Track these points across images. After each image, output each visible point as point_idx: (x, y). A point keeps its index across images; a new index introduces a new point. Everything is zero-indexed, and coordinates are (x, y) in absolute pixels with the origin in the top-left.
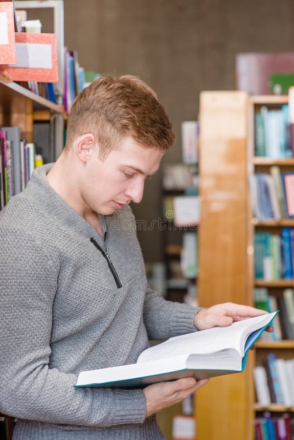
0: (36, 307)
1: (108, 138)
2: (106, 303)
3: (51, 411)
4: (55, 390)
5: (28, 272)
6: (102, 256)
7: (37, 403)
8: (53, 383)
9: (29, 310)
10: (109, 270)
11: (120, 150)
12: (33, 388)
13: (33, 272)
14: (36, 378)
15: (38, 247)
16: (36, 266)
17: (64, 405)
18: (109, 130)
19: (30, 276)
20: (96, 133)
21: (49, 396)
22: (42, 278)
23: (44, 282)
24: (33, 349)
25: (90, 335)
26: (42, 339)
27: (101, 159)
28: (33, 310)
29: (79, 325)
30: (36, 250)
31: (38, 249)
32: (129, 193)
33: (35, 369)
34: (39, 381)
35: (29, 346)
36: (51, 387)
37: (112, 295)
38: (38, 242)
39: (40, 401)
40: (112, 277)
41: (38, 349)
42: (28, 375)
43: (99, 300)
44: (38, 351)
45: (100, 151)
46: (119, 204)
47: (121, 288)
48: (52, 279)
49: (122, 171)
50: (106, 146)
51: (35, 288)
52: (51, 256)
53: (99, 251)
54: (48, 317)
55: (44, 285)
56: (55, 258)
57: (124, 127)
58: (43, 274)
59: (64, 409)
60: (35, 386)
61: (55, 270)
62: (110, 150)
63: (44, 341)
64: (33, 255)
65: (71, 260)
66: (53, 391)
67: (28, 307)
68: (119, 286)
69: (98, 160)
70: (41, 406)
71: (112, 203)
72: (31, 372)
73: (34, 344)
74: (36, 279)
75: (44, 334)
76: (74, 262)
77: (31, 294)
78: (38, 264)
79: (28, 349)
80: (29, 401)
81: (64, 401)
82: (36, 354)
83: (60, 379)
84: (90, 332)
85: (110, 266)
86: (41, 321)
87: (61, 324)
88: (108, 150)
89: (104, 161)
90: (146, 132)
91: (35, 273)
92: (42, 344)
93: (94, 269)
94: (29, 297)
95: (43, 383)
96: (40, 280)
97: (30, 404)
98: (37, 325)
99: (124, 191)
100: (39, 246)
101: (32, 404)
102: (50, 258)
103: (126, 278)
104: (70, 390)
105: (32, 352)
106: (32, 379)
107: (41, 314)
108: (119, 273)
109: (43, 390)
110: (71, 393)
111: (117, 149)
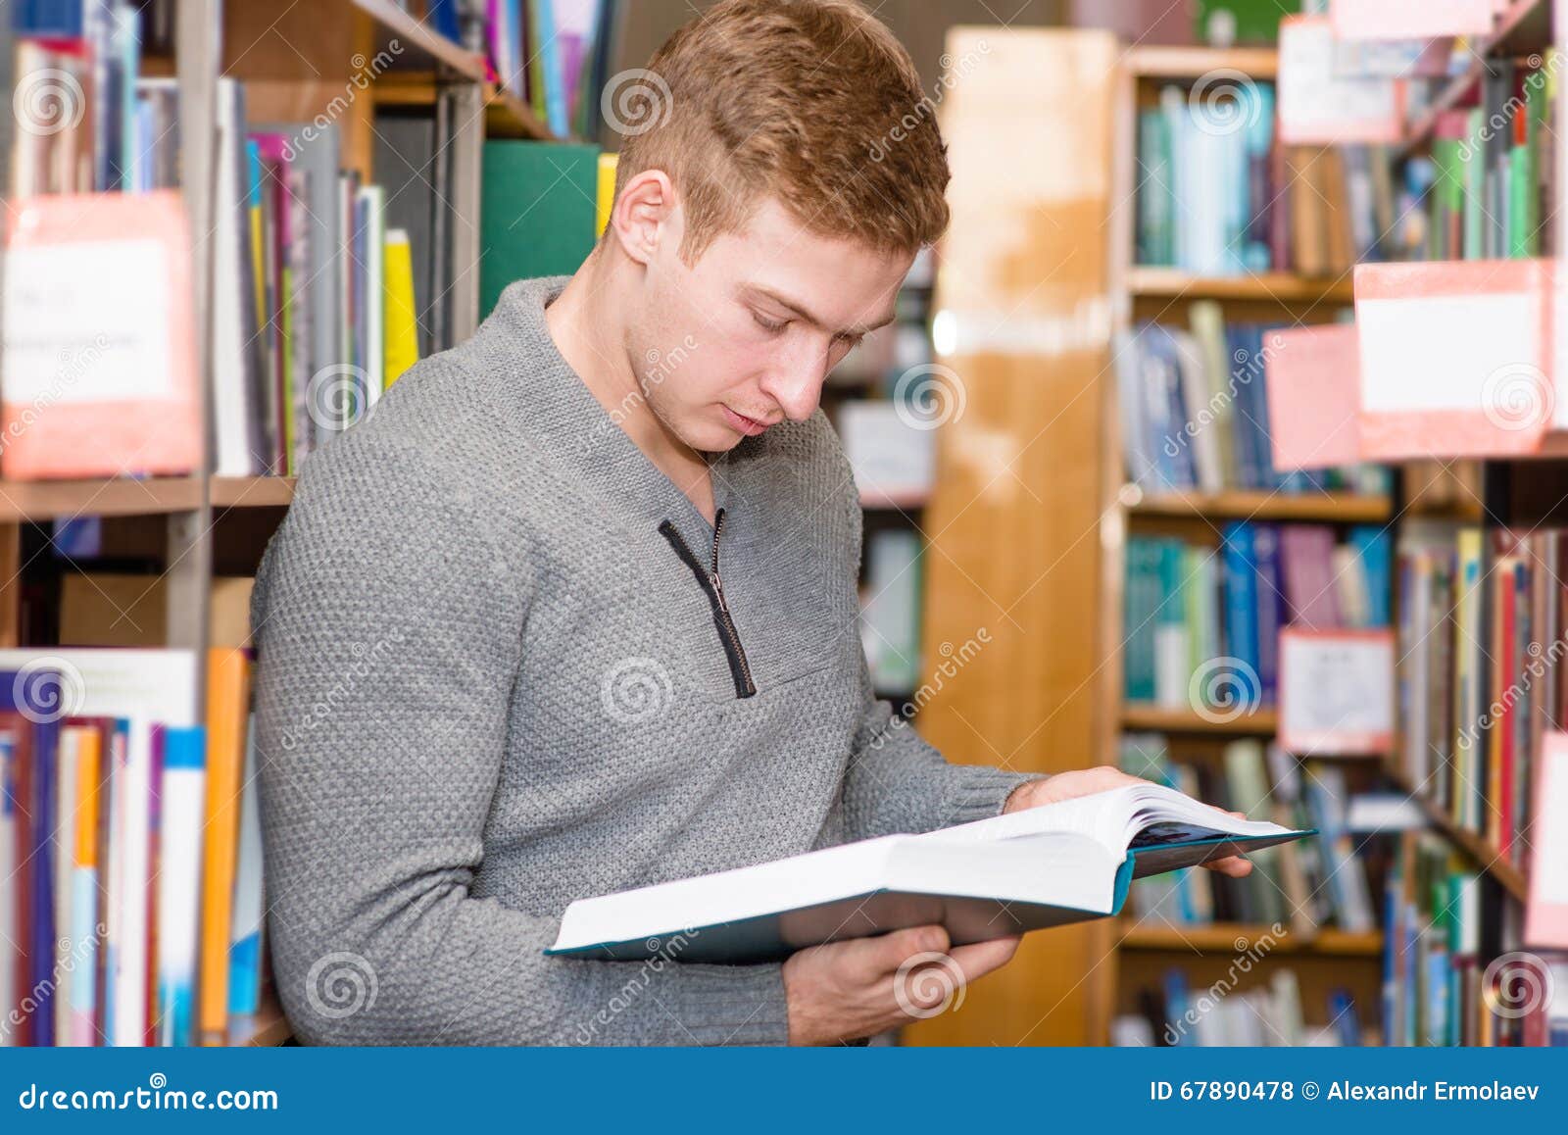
0: (443, 708)
1: (711, 191)
2: (684, 736)
3: (464, 1032)
4: (480, 963)
5: (421, 589)
6: (696, 585)
7: (418, 1007)
8: (475, 938)
9: (418, 717)
10: (713, 634)
11: (744, 235)
12: (403, 957)
13: (437, 593)
14: (416, 924)
15: (461, 511)
16: (449, 574)
17: (509, 1009)
18: (717, 165)
19: (423, 604)
20: (680, 167)
21: (459, 981)
22: (466, 616)
23: (473, 628)
24: (420, 845)
25: (625, 838)
26: (454, 813)
27: (685, 258)
28: (432, 716)
29: (586, 796)
30: (454, 521)
31: (461, 519)
32: (772, 384)
33: (415, 899)
34: (428, 933)
35: (406, 833)
36: (463, 953)
37: (711, 713)
38: (463, 497)
39: (430, 998)
40: (723, 656)
41: (436, 843)
42: (390, 918)
43: (661, 723)
44: (435, 850)
45: (687, 231)
46: (744, 418)
47: (750, 700)
48: (503, 625)
49: (748, 304)
50: (706, 216)
51: (441, 644)
52: (502, 546)
53: (685, 567)
54: (482, 744)
55: (475, 639)
56: (518, 556)
57: (758, 157)
58: (472, 600)
59: (508, 1023)
60: (412, 952)
61: (515, 595)
62: (716, 231)
63: (461, 823)
64: (441, 537)
65: (572, 572)
66: (469, 965)
67: (415, 704)
68: (744, 689)
69: (678, 262)
70: (432, 1017)
71: (720, 410)
72: (404, 908)
73: (422, 826)
74: (443, 617)
75: (464, 798)
76: (584, 582)
77: (425, 663)
78: (456, 566)
79: (401, 843)
80: (392, 1002)
81: (508, 998)
82: (429, 857)
83: (499, 925)
84: (624, 829)
85: (722, 620)
86: (456, 753)
87: (528, 783)
88: (711, 229)
89: (693, 265)
90: (830, 184)
91: (442, 597)
92: (452, 831)
93: (662, 621)
94: (418, 671)
95: (438, 939)
96: (460, 619)
97: (395, 1014)
98: (440, 766)
99: (758, 375)
100: (466, 510)
101: (401, 1011)
102: (498, 551)
103: (776, 672)
104: (529, 961)
105: (415, 853)
106: (403, 928)
107: (459, 731)
108: (749, 647)
109: (439, 964)
110: (534, 969)
111: (733, 228)
